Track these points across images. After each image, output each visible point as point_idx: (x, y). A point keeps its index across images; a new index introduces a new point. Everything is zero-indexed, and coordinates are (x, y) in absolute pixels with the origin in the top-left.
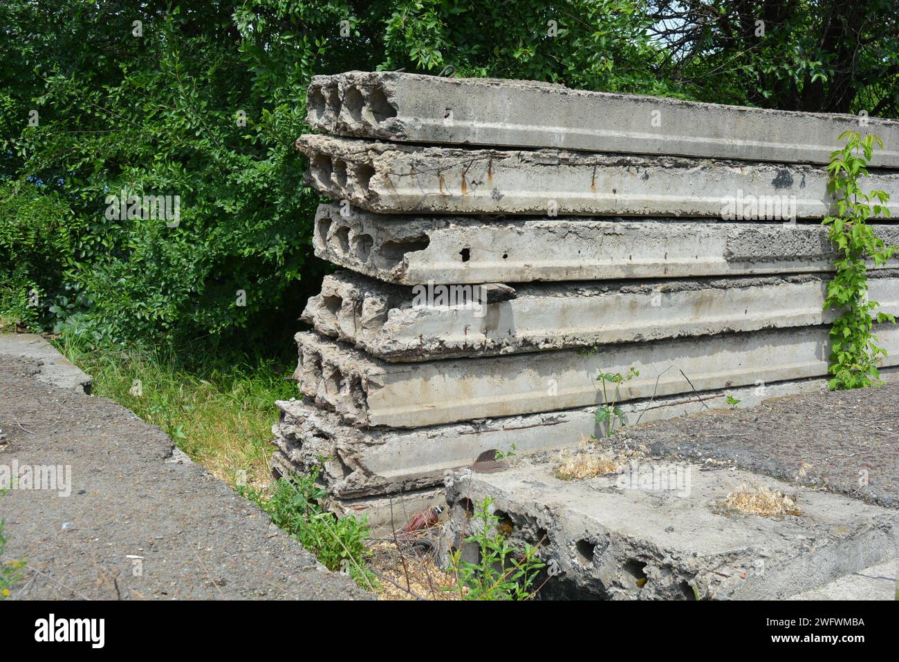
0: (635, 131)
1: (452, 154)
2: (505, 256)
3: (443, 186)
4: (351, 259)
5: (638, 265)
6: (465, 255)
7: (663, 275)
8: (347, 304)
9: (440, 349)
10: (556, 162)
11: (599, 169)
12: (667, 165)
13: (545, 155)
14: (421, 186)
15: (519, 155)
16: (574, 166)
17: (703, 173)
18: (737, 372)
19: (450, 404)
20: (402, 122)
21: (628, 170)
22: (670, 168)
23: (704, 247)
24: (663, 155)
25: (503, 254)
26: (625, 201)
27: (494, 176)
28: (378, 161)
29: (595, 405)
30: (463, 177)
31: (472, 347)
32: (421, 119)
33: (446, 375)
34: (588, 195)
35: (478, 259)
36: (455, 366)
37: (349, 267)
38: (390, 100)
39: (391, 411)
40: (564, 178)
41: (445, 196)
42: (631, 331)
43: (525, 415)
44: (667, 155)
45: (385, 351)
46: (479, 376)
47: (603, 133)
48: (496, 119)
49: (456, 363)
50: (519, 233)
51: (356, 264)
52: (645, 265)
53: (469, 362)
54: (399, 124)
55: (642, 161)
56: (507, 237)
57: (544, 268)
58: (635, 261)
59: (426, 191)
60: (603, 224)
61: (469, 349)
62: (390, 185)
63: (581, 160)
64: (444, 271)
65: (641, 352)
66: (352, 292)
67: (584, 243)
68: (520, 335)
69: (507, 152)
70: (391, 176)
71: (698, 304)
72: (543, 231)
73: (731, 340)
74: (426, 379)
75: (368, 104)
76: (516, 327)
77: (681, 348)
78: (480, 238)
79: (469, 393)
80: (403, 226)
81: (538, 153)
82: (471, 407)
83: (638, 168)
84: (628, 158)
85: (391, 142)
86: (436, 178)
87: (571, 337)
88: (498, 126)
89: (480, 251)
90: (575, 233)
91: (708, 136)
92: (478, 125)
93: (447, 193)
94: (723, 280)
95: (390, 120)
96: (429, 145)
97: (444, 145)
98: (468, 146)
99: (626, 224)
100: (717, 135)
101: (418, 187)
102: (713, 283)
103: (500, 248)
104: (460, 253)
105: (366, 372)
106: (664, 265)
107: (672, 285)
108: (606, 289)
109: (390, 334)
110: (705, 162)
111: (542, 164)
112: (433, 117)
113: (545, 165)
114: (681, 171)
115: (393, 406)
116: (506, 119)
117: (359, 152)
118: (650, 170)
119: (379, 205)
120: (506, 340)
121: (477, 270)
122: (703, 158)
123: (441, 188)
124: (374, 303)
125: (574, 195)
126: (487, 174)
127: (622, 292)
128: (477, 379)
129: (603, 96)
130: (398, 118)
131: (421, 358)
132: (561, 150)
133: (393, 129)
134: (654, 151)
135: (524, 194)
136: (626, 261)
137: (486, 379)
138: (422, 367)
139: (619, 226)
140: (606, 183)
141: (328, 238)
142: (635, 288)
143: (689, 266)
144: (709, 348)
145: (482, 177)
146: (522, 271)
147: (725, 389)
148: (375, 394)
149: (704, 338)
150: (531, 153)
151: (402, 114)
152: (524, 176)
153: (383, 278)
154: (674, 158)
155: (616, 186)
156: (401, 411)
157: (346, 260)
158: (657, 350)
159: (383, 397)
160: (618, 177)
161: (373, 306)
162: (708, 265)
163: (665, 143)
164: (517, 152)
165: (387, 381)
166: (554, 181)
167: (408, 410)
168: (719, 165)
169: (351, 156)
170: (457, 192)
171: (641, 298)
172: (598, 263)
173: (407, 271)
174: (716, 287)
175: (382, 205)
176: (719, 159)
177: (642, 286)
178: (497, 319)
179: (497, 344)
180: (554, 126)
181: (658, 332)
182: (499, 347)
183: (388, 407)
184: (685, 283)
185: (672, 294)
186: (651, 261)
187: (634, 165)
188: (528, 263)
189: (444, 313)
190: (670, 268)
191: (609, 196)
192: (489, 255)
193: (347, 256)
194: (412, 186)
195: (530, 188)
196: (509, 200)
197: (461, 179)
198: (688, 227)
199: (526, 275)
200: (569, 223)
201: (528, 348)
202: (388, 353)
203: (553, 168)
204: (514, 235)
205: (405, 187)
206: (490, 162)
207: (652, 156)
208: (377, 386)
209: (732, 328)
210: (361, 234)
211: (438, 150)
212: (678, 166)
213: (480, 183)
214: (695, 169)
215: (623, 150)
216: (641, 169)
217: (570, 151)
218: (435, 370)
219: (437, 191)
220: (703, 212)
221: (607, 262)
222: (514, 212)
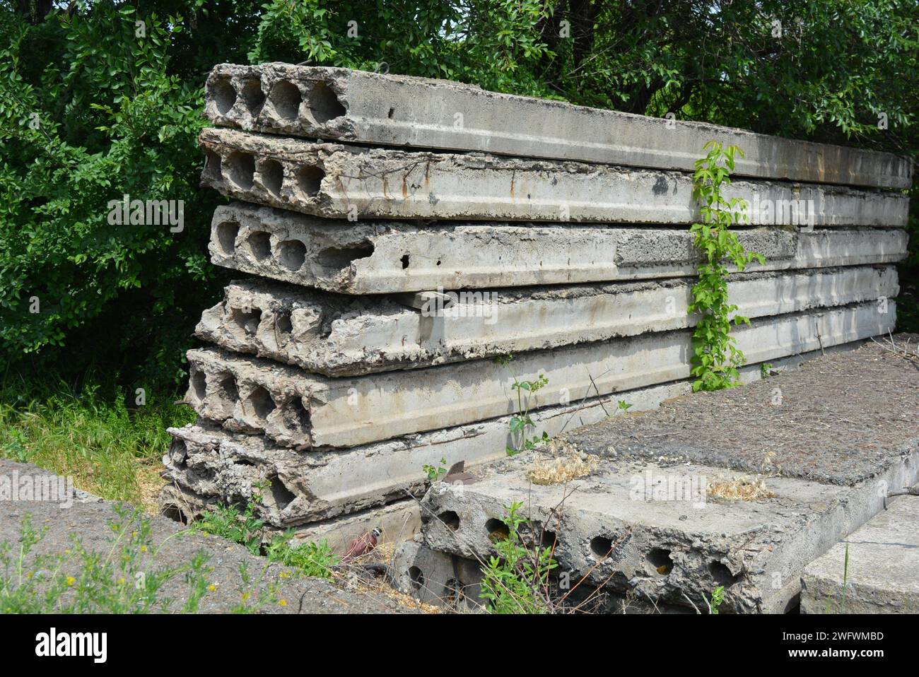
0: (546, 136)
1: (394, 157)
2: (439, 263)
3: (387, 190)
4: (274, 268)
5: (547, 271)
6: (405, 261)
7: (567, 281)
8: (268, 316)
9: (380, 362)
10: (483, 166)
11: (517, 174)
12: (572, 171)
13: (474, 159)
14: (368, 190)
15: (452, 159)
16: (497, 170)
17: (600, 179)
18: (621, 377)
19: (386, 420)
20: (353, 122)
21: (541, 175)
22: (574, 173)
23: (599, 252)
24: (568, 160)
25: (437, 260)
26: (538, 206)
27: (430, 179)
28: (329, 162)
29: (507, 415)
30: (404, 180)
31: (409, 359)
32: (368, 119)
33: (382, 389)
34: (508, 200)
35: (415, 267)
36: (389, 380)
37: (269, 275)
38: (340, 97)
39: (333, 430)
40: (488, 182)
41: (389, 200)
42: (540, 338)
43: (449, 429)
44: (572, 160)
45: (332, 365)
46: (410, 389)
47: (521, 137)
48: (433, 120)
49: (390, 376)
50: (451, 239)
51: (281, 273)
52: (553, 271)
53: (401, 375)
54: (349, 123)
55: (551, 166)
56: (441, 243)
57: (472, 275)
58: (546, 267)
59: (373, 195)
60: (520, 229)
61: (406, 360)
62: (341, 188)
63: (502, 164)
64: (388, 279)
65: (545, 359)
66: (272, 303)
67: (504, 249)
68: (450, 344)
69: (441, 155)
70: (341, 178)
71: (594, 310)
72: (471, 237)
73: (616, 345)
74: (364, 394)
75: (307, 100)
76: (446, 336)
77: (577, 355)
78: (419, 245)
79: (400, 407)
80: (346, 232)
81: (468, 156)
82: (405, 422)
83: (548, 173)
84: (541, 163)
85: (339, 142)
86: (381, 180)
87: (492, 346)
88: (434, 127)
89: (418, 258)
90: (497, 239)
91: (604, 142)
92: (418, 126)
93: (391, 198)
94: (614, 286)
95: (340, 118)
96: (375, 146)
97: (386, 147)
98: (409, 148)
99: (538, 229)
100: (610, 141)
101: (365, 191)
102: (605, 288)
103: (435, 254)
104: (401, 260)
105: (308, 389)
106: (568, 270)
107: (575, 290)
108: (520, 296)
109: (335, 347)
110: (600, 168)
111: (471, 168)
112: (378, 117)
113: (474, 169)
114: (582, 176)
115: (335, 424)
116: (441, 121)
117: (302, 152)
118: (558, 175)
119: (329, 209)
120: (438, 350)
121: (416, 278)
122: (599, 164)
123: (385, 192)
124: (307, 314)
125: (497, 200)
126: (424, 178)
127: (533, 298)
128: (408, 393)
129: (521, 100)
130: (348, 116)
131: (363, 371)
132: (486, 153)
133: (343, 128)
134: (561, 156)
135: (455, 199)
136: (537, 268)
137: (416, 391)
138: (361, 381)
139: (532, 232)
140: (523, 188)
141: (236, 243)
142: (544, 294)
143: (587, 271)
144: (599, 354)
145: (420, 180)
146: (453, 279)
147: (611, 394)
148: (318, 412)
149: (598, 343)
150: (463, 157)
151: (352, 113)
152: (456, 179)
153: (324, 287)
154: (578, 164)
155: (530, 191)
156: (342, 428)
157: (266, 267)
158: (558, 358)
159: (326, 415)
160: (532, 182)
161: (306, 318)
162: (602, 271)
163: (570, 149)
164: (451, 155)
165: (330, 398)
166: (480, 186)
167: (348, 428)
168: (612, 171)
169: (290, 155)
170: (399, 196)
171: (550, 305)
172: (515, 270)
173: (355, 279)
174: (608, 293)
175: (334, 209)
176: (611, 165)
177: (550, 292)
178: (430, 329)
179: (430, 354)
180: (480, 129)
181: (562, 338)
182: (431, 358)
183: (330, 425)
184: (584, 289)
185: (574, 300)
186: (557, 267)
187: (545, 171)
188: (458, 270)
189: (387, 323)
190: (573, 273)
191: (525, 201)
192: (425, 261)
193: (267, 263)
194: (360, 189)
195: (460, 193)
196: (444, 204)
197: (402, 182)
198: (587, 232)
199: (456, 282)
200: (494, 228)
201: (455, 358)
202: (335, 368)
203: (480, 172)
204: (448, 240)
205: (353, 190)
206: (428, 165)
207: (559, 161)
208: (320, 403)
209: (620, 334)
210: (287, 240)
211: (381, 152)
212: (580, 171)
213: (419, 186)
214: (593, 175)
215: (536, 155)
216: (551, 174)
217: (494, 154)
218: (372, 384)
219: (382, 195)
220: (599, 218)
221: (523, 269)
222: (447, 217)
